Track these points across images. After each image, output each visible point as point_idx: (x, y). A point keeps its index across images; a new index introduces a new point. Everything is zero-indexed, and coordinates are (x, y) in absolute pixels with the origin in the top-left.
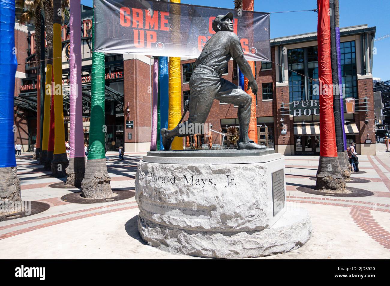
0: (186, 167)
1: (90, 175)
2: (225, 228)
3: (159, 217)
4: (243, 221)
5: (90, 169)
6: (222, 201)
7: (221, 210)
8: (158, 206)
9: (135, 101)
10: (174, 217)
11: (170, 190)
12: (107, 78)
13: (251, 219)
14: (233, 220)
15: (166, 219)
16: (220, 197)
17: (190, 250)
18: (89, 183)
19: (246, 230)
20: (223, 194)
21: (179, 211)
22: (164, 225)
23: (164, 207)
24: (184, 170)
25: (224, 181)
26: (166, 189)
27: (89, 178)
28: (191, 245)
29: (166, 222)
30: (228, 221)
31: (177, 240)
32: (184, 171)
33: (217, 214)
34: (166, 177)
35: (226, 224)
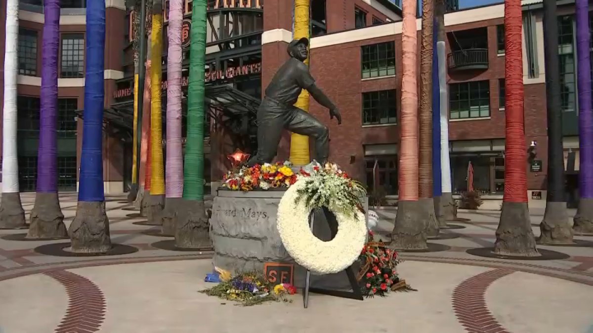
0: (245, 201)
6: (272, 233)
12: (237, 74)
20: (273, 226)
24: (243, 203)
33: (268, 245)
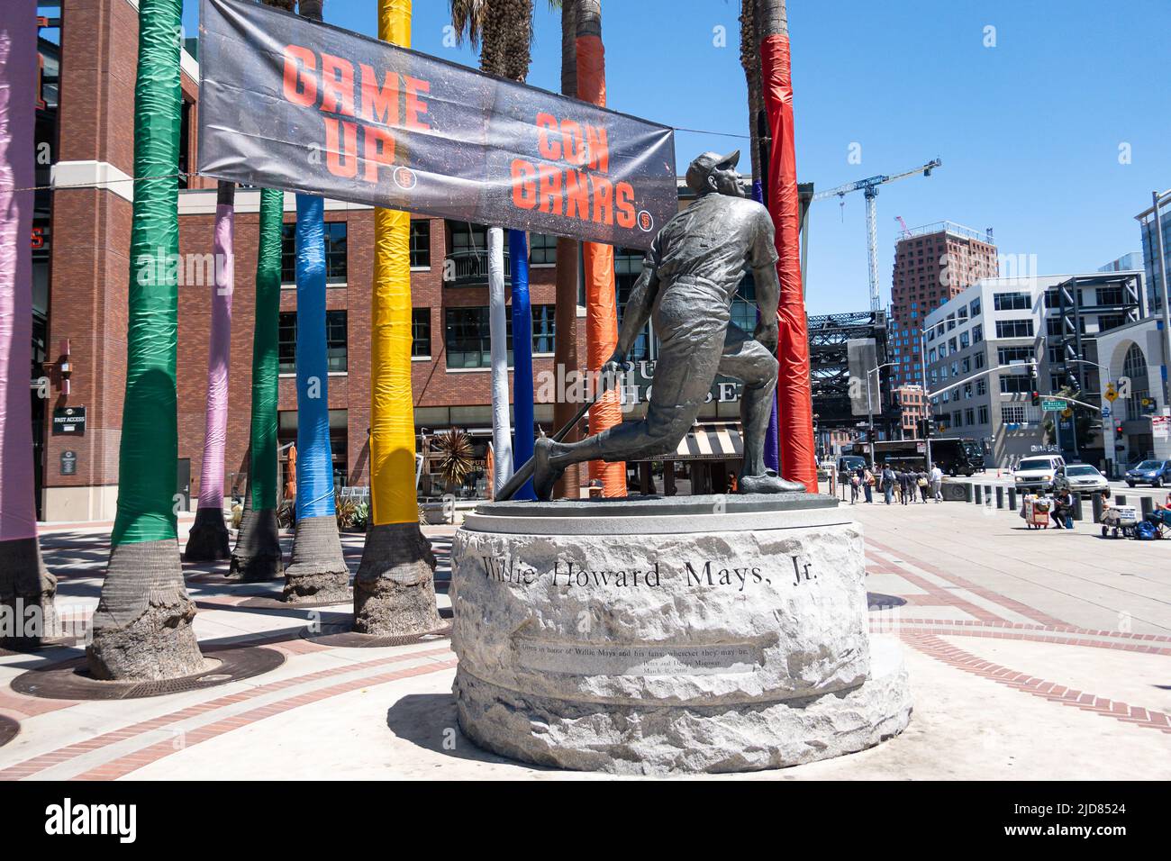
0: (692, 541)
1: (132, 598)
2: (796, 688)
3: (604, 684)
4: (834, 665)
5: (130, 578)
6: (792, 620)
7: (791, 644)
8: (602, 653)
9: (95, 335)
10: (661, 678)
11: (646, 604)
13: (846, 660)
14: (815, 665)
15: (630, 685)
16: (787, 611)
17: (711, 758)
18: (128, 627)
19: (836, 688)
20: (792, 603)
21: (674, 659)
22: (625, 702)
23: (623, 654)
24: (687, 547)
25: (787, 571)
26: (633, 603)
27: (126, 610)
28: (711, 744)
29: (630, 694)
30: (806, 669)
31: (666, 739)
32: (686, 551)
33: (778, 654)
34: (629, 570)
35: (800, 677)
